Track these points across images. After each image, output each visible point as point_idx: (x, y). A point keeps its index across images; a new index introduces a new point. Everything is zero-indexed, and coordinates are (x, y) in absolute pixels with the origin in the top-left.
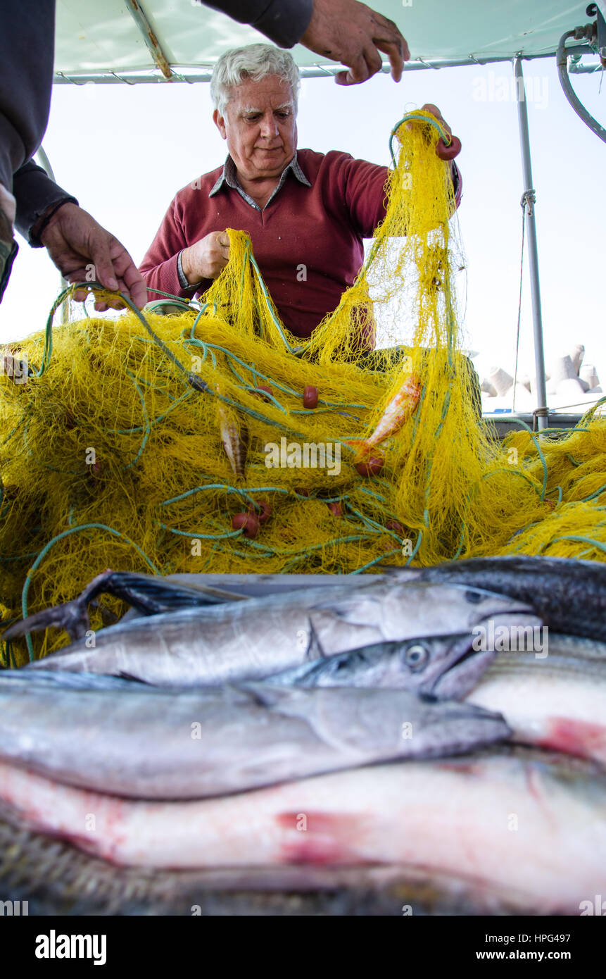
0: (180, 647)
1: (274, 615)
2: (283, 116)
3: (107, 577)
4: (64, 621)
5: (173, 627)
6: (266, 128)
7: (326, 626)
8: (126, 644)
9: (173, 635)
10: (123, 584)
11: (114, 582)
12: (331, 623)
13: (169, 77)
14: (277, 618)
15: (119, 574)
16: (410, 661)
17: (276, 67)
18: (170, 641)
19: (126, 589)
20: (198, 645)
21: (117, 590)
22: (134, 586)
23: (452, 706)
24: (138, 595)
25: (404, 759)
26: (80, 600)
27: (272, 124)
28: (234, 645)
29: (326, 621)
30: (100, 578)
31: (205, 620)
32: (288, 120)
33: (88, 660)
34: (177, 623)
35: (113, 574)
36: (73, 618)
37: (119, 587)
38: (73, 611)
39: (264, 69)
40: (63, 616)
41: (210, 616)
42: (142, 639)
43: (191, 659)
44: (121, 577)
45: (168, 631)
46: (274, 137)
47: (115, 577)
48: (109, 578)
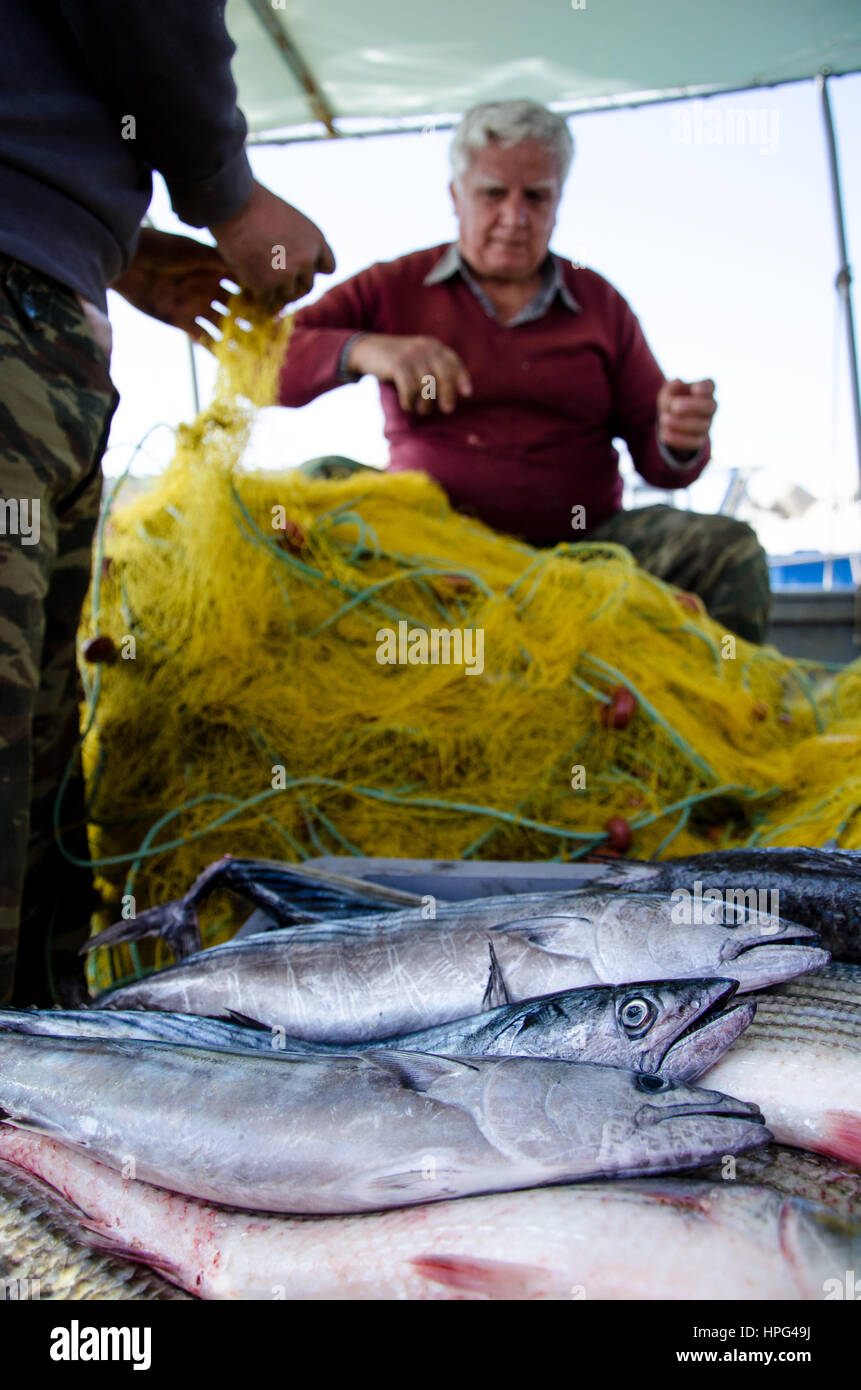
0: (313, 979)
1: (443, 937)
2: (539, 200)
3: (224, 866)
4: (164, 929)
5: (304, 948)
6: (509, 214)
7: (515, 957)
8: (241, 971)
9: (304, 960)
10: (246, 876)
11: (234, 872)
12: (522, 953)
13: (334, 134)
14: (447, 941)
15: (240, 862)
16: (627, 1020)
17: (538, 131)
18: (299, 969)
19: (250, 884)
20: (337, 977)
21: (238, 885)
22: (260, 880)
23: (681, 1096)
24: (267, 893)
25: (604, 1179)
26: (187, 898)
27: (517, 210)
28: (388, 978)
29: (515, 949)
30: (215, 867)
31: (349, 940)
32: (543, 205)
33: (190, 991)
34: (311, 942)
35: (233, 861)
36: (178, 924)
37: (242, 880)
38: (177, 914)
39: (518, 133)
40: (164, 921)
41: (357, 933)
42: (262, 963)
43: (328, 997)
44: (243, 867)
45: (298, 955)
46: (517, 228)
47: (235, 866)
48: (228, 867)
